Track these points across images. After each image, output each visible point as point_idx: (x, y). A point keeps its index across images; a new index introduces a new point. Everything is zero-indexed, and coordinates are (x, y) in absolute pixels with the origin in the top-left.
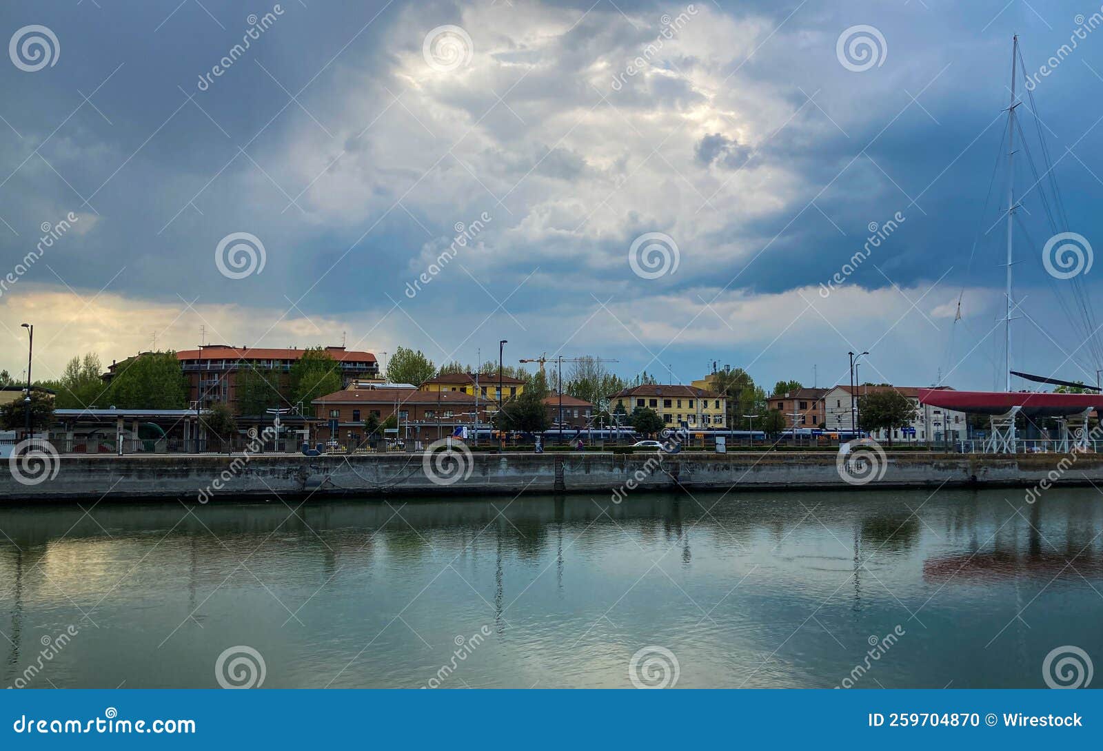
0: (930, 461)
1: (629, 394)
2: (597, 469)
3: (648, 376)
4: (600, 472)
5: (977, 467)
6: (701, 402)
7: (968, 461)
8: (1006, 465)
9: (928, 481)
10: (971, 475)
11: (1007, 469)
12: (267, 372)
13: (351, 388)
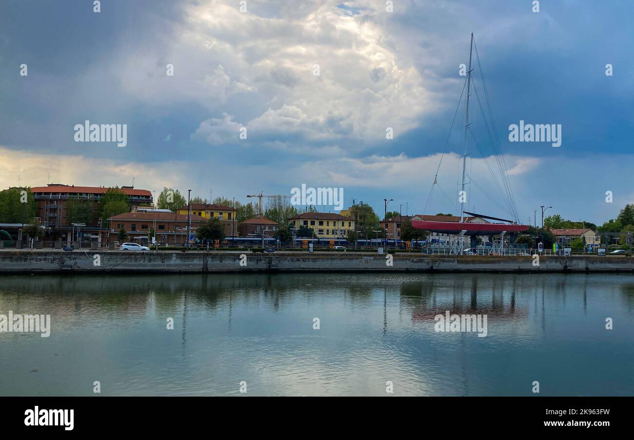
0: (408, 258)
1: (299, 217)
2: (227, 261)
3: (312, 207)
4: (228, 262)
5: (434, 261)
6: (340, 223)
7: (429, 258)
8: (450, 261)
9: (407, 269)
10: (430, 266)
11: (451, 263)
12: (85, 201)
13: (133, 212)
